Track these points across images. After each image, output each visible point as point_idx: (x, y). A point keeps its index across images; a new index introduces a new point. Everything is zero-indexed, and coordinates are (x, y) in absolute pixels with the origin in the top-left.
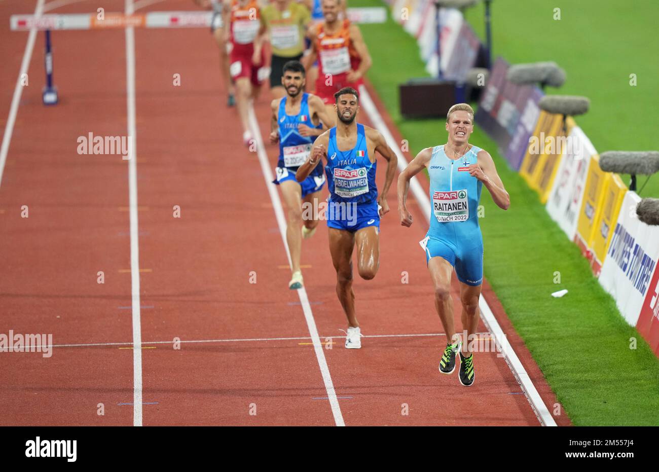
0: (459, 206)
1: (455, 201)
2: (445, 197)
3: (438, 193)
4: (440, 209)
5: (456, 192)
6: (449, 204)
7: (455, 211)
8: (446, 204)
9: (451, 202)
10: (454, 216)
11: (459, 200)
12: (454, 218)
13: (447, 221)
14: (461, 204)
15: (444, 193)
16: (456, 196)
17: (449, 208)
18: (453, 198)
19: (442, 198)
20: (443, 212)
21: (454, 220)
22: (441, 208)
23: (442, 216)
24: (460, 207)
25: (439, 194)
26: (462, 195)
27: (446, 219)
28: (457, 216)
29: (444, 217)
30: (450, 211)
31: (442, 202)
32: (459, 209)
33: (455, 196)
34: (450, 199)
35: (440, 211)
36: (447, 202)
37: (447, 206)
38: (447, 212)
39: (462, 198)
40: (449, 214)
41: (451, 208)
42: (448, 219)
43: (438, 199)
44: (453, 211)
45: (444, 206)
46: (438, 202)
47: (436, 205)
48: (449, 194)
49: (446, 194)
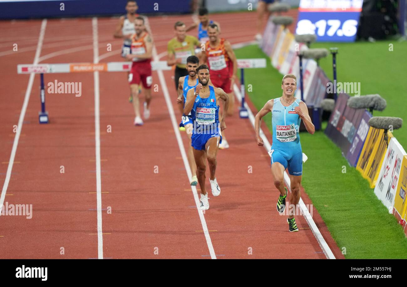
0: (291, 133)
1: (289, 131)
3: (280, 126)
5: (289, 126)
6: (286, 133)
7: (289, 136)
8: (284, 133)
9: (287, 131)
11: (291, 130)
12: (289, 140)
13: (285, 142)
15: (283, 127)
17: (286, 135)
18: (288, 129)
19: (282, 129)
22: (281, 135)
25: (280, 127)
28: (290, 138)
29: (283, 139)
30: (287, 136)
31: (282, 131)
32: (291, 135)
33: (289, 128)
35: (281, 137)
36: (285, 131)
37: (285, 134)
38: (285, 137)
39: (293, 128)
40: (286, 138)
41: (287, 135)
42: (286, 140)
43: (280, 130)
44: (288, 136)
45: (283, 133)
46: (279, 131)
47: (278, 133)
48: (286, 127)
49: (284, 127)
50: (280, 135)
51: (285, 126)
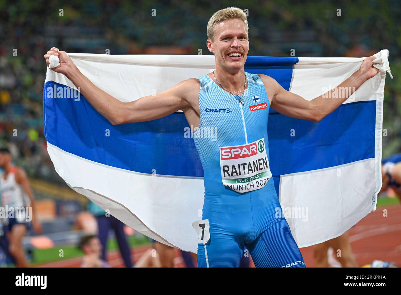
0: (260, 165)
1: (255, 158)
2: (243, 153)
3: (231, 149)
4: (235, 174)
5: (255, 144)
6: (250, 164)
7: (256, 173)
8: (244, 165)
9: (250, 160)
10: (254, 182)
11: (260, 156)
12: (256, 185)
13: (247, 191)
14: (261, 162)
16: (256, 150)
18: (254, 153)
19: (237, 156)
20: (239, 177)
21: (256, 188)
22: (236, 172)
23: (238, 184)
24: (262, 166)
25: (233, 150)
26: (261, 147)
27: (246, 188)
28: (259, 180)
29: (241, 184)
30: (250, 175)
31: (237, 162)
32: (260, 169)
33: (254, 150)
34: (250, 155)
35: (235, 177)
37: (247, 167)
38: (247, 176)
39: (262, 151)
40: (248, 180)
41: (251, 170)
42: (249, 187)
43: (231, 158)
44: (254, 174)
45: (242, 167)
46: (230, 163)
47: (226, 169)
48: (248, 148)
49: (245, 149)
50: (233, 172)
51: (247, 144)
